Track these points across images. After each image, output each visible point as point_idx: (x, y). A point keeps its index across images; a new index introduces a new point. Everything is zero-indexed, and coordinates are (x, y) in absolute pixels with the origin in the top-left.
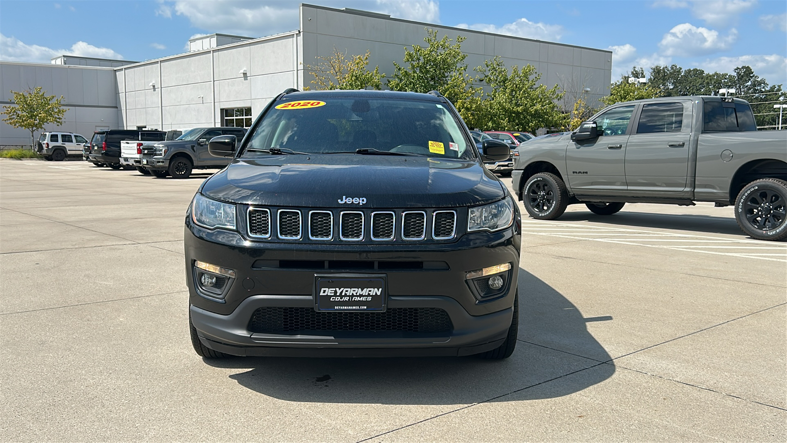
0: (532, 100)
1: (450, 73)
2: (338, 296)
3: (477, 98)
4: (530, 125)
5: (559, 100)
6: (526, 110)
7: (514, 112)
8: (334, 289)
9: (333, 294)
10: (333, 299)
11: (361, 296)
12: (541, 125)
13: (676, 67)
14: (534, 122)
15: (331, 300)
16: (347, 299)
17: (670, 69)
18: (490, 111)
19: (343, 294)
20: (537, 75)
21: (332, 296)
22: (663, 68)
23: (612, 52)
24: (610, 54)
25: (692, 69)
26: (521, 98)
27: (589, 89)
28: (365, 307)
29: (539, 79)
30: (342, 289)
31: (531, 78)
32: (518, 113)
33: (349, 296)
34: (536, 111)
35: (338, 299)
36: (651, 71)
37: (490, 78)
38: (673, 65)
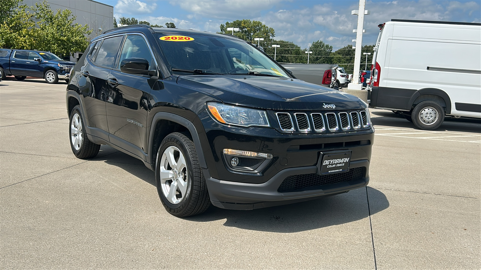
0: (72, 33)
1: (13, 9)
2: (331, 165)
3: (38, 29)
4: (72, 49)
5: (88, 34)
6: (68, 39)
7: (60, 40)
8: (329, 161)
9: (329, 164)
10: (328, 166)
11: (340, 163)
12: (79, 50)
13: (134, 19)
14: (75, 48)
15: (328, 167)
16: (334, 166)
17: (131, 20)
18: (47, 39)
19: (333, 163)
20: (73, 17)
21: (328, 165)
22: (127, 19)
23: (113, 7)
24: (112, 8)
25: (143, 22)
26: (65, 31)
27: (100, 29)
28: (341, 170)
29: (75, 19)
30: (333, 160)
31: (69, 18)
32: (62, 41)
33: (335, 164)
34: (76, 41)
35: (330, 166)
36: (120, 20)
37: (40, 15)
38: (133, 18)
